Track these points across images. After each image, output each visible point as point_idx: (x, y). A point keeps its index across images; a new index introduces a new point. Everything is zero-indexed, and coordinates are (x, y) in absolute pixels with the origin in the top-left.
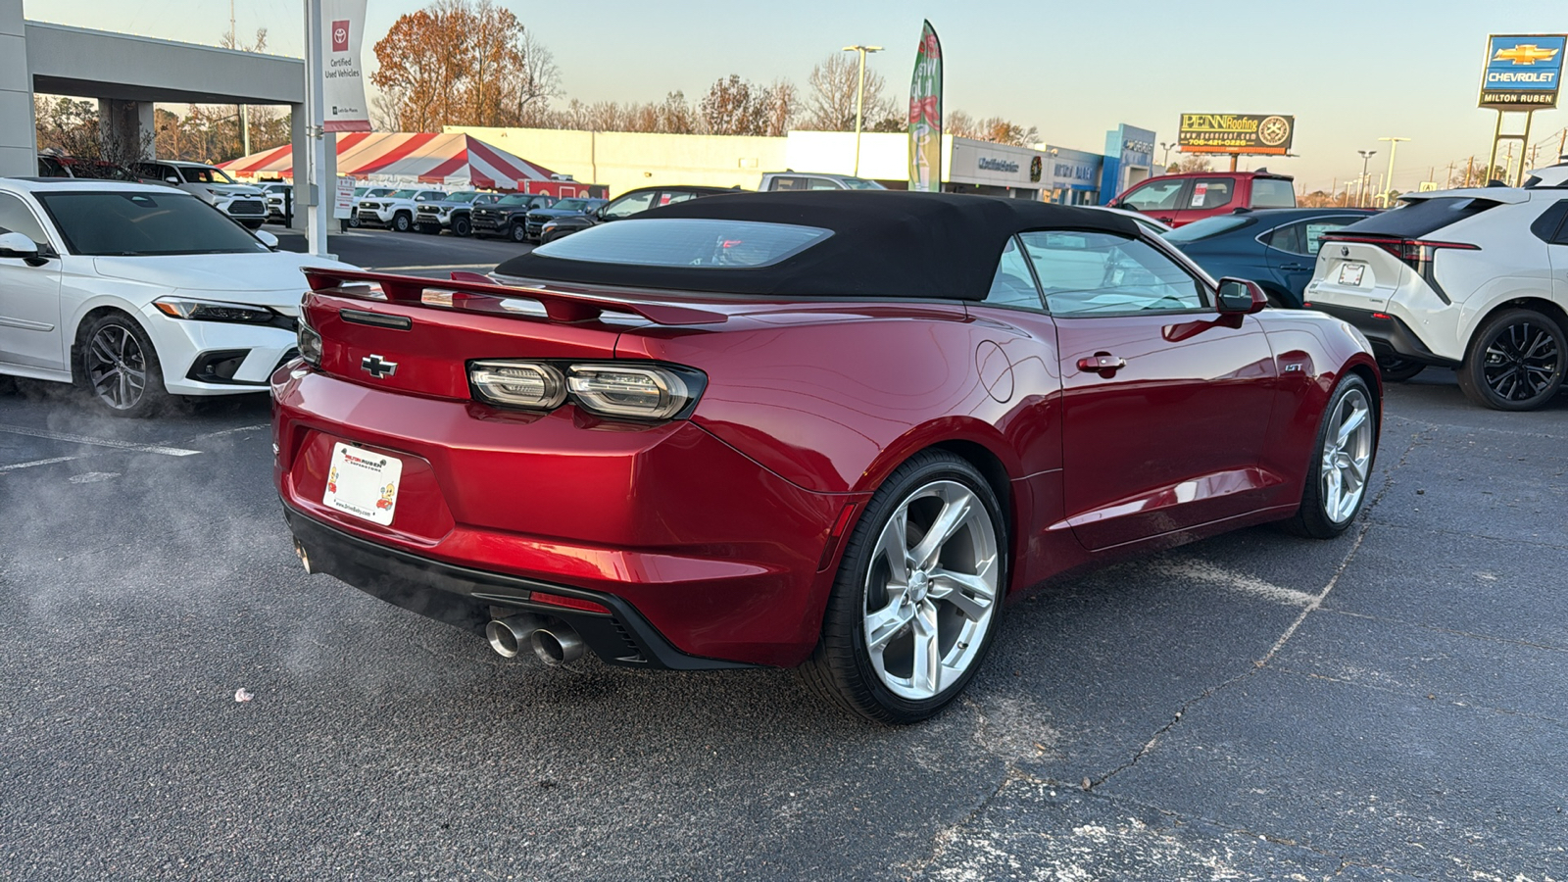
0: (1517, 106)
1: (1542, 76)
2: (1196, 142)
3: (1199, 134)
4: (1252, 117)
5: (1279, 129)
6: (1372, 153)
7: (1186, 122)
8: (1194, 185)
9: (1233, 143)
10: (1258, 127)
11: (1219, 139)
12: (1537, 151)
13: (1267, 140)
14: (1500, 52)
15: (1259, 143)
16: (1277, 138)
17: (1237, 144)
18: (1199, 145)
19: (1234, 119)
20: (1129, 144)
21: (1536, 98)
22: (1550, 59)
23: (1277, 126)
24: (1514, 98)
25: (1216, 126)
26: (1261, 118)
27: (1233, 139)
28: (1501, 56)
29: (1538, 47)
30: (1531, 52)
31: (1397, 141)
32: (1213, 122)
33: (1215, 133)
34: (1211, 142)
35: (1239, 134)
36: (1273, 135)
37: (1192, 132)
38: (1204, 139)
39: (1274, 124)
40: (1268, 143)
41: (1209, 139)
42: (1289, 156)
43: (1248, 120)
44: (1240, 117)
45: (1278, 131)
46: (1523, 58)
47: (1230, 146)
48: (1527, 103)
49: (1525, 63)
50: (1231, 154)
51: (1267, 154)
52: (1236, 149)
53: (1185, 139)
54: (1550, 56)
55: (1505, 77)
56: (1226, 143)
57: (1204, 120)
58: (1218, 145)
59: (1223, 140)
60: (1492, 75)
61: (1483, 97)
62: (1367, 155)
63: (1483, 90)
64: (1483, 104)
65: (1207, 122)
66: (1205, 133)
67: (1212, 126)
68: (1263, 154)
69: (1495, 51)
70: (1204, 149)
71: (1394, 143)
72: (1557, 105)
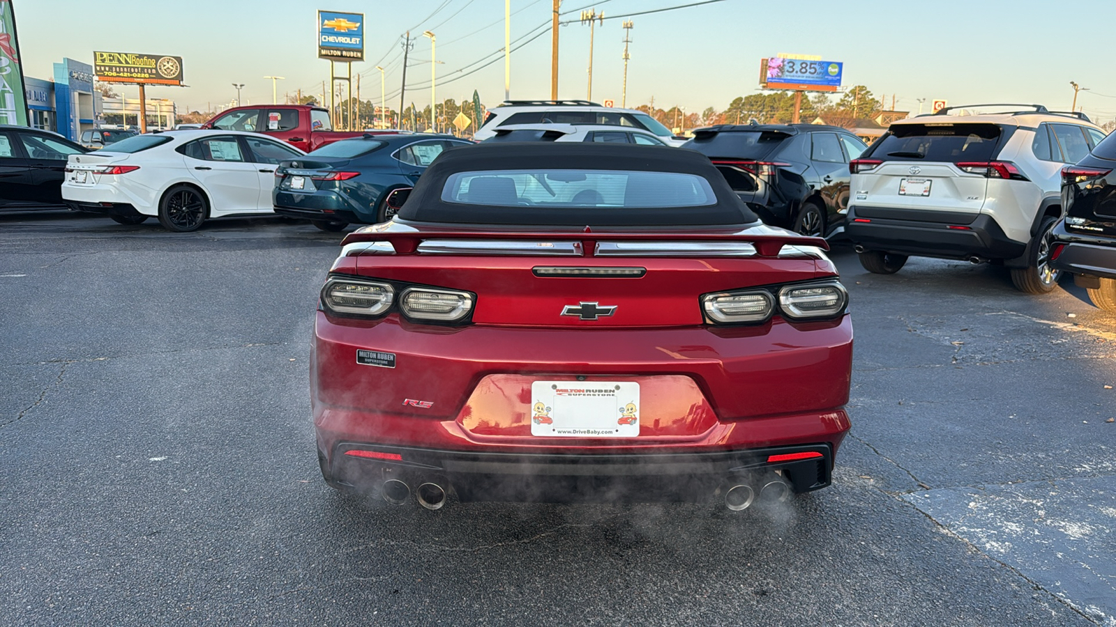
0: (341, 58)
1: (353, 39)
2: (110, 74)
3: (111, 68)
4: (149, 57)
5: (172, 66)
6: (241, 86)
7: (99, 58)
8: (268, 114)
9: (139, 75)
10: (156, 64)
11: (127, 72)
12: (342, 87)
13: (165, 74)
14: (326, 22)
15: (159, 76)
16: (172, 73)
17: (142, 76)
18: (112, 76)
19: (137, 57)
20: (74, 74)
21: (352, 54)
22: (356, 29)
23: (170, 64)
24: (339, 53)
25: (124, 62)
26: (157, 58)
27: (138, 72)
28: (327, 25)
29: (348, 21)
30: (344, 24)
31: (276, 79)
32: (121, 59)
33: (123, 67)
34: (121, 74)
35: (143, 69)
36: (169, 71)
37: (105, 66)
38: (116, 71)
39: (168, 62)
40: (166, 77)
41: (120, 72)
42: (183, 86)
43: (148, 59)
44: (141, 56)
45: (172, 68)
46: (340, 27)
47: (137, 78)
48: (347, 57)
49: (342, 31)
50: (138, 84)
51: (166, 85)
52: (142, 80)
53: (101, 71)
54: (356, 27)
55: (332, 39)
56: (133, 75)
57: (113, 57)
58: (128, 77)
59: (131, 73)
60: (323, 37)
61: (320, 51)
62: (239, 87)
63: (319, 47)
64: (321, 56)
65: (116, 59)
66: (116, 67)
67: (120, 62)
68: (163, 84)
69: (323, 21)
70: (117, 79)
71: (274, 80)
72: (364, 58)
